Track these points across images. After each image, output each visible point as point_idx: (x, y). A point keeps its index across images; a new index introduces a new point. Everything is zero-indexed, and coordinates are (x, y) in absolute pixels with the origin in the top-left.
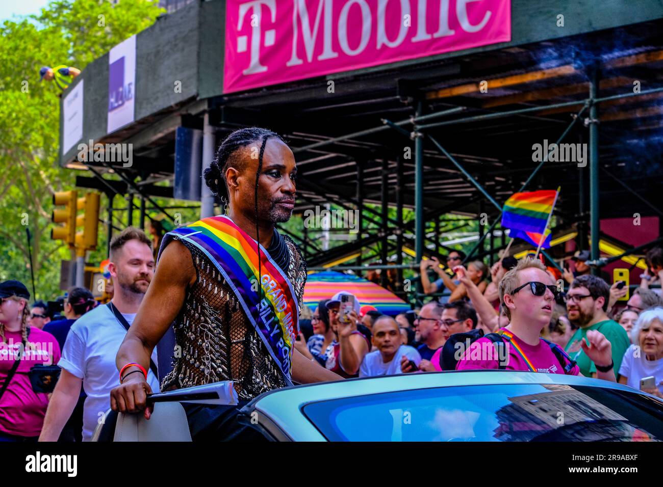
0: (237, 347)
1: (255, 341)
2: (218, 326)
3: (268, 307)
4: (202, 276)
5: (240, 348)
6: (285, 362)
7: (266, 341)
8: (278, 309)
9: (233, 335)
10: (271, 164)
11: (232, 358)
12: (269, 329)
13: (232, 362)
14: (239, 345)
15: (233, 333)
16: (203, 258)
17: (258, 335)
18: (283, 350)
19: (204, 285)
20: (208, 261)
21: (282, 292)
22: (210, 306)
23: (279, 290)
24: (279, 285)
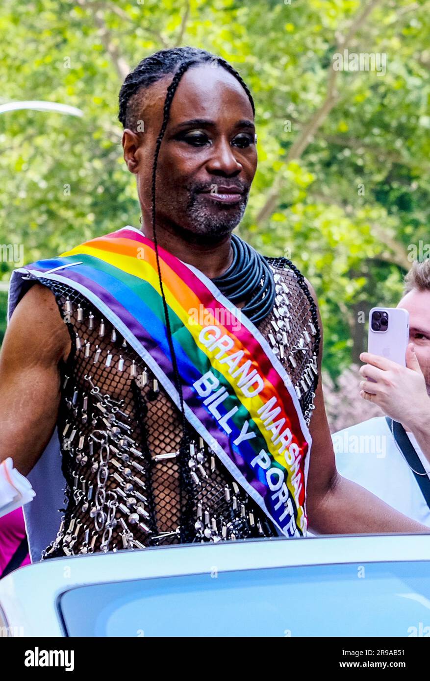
0: (165, 469)
1: (200, 456)
2: (123, 432)
3: (219, 388)
4: (82, 338)
5: (171, 472)
6: (277, 500)
7: (223, 455)
8: (244, 390)
9: (156, 446)
10: (186, 120)
11: (156, 492)
12: (229, 430)
13: (157, 500)
14: (170, 465)
15: (157, 442)
16: (78, 301)
17: (206, 445)
18: (269, 474)
19: (87, 354)
20: (88, 306)
21: (246, 357)
22: (104, 394)
23: (240, 354)
24: (239, 343)
